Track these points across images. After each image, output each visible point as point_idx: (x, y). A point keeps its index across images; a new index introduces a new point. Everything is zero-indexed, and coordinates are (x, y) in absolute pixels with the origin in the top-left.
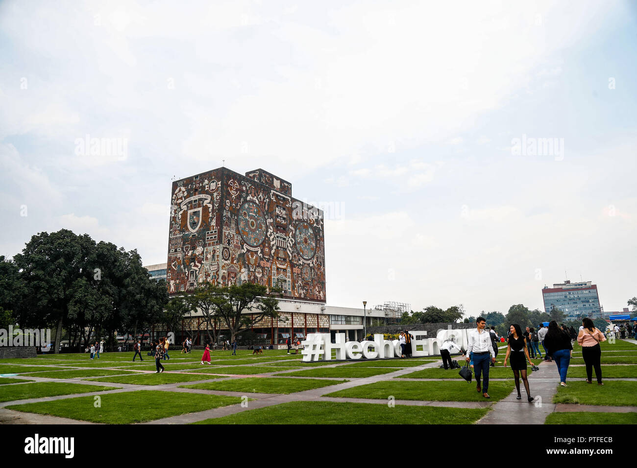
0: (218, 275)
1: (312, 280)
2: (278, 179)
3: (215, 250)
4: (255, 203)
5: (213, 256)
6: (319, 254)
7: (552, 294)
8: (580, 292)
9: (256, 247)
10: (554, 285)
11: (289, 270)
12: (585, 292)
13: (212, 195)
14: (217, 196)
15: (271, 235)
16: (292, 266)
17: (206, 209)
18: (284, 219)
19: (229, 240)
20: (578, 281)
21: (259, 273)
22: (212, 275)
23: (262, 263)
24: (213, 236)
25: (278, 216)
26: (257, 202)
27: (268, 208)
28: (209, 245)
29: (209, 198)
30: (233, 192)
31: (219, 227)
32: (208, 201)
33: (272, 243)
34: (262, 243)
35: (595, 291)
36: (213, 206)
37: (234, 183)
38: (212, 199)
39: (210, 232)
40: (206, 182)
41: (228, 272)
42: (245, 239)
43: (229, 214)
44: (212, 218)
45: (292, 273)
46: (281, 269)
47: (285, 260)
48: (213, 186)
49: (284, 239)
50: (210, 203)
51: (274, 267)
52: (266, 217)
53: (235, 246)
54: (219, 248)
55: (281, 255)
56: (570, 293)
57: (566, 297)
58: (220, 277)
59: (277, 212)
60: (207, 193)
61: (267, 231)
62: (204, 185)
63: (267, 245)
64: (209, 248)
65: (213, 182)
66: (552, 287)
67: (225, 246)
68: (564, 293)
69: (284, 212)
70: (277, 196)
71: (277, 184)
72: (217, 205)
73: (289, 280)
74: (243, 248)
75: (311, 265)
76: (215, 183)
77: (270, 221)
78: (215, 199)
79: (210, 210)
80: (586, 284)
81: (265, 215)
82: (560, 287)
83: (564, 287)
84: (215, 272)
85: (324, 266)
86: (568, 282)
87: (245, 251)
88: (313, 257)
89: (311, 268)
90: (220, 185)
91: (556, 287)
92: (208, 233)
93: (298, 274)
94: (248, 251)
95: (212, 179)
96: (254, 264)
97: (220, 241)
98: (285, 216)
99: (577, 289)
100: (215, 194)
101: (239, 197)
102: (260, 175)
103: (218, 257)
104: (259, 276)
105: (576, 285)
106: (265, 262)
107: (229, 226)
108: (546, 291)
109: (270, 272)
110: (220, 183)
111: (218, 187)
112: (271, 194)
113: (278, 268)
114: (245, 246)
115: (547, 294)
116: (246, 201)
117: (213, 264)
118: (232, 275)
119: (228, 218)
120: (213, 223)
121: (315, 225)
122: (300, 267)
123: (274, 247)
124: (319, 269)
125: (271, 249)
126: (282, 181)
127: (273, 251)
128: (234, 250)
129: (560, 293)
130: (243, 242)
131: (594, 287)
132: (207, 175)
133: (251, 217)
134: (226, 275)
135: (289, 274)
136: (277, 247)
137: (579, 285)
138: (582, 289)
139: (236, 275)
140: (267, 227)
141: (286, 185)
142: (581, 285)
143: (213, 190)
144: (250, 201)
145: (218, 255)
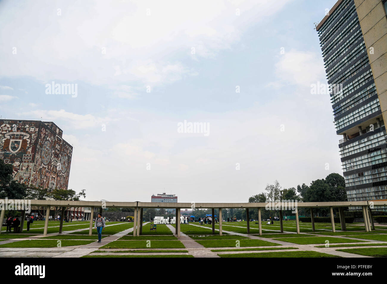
0: (29, 180)
1: (63, 184)
2: (58, 128)
3: (29, 166)
4: (49, 141)
5: (27, 169)
6: (68, 170)
7: (156, 199)
8: (169, 199)
9: (46, 165)
10: (158, 194)
11: (56, 178)
12: (172, 199)
13: (31, 134)
14: (34, 136)
15: (52, 159)
16: (58, 176)
17: (25, 142)
18: (58, 150)
19: (37, 161)
20: (169, 194)
21: (45, 179)
22: (24, 179)
23: (47, 174)
24: (29, 158)
25: (56, 149)
26: (50, 141)
27: (54, 145)
28: (25, 162)
29: (28, 136)
30: (42, 135)
31: (33, 153)
32: (28, 137)
33: (52, 163)
34: (49, 163)
35: (176, 199)
36: (31, 141)
37: (44, 130)
38: (31, 137)
39: (26, 155)
40: (27, 126)
41: (34, 178)
42: (43, 161)
43: (39, 147)
44: (29, 148)
45: (57, 180)
46: (53, 177)
47: (55, 172)
48: (32, 130)
49: (57, 161)
50: (28, 139)
51: (51, 176)
52: (52, 149)
53: (39, 164)
54: (32, 165)
55: (54, 170)
56: (164, 200)
57: (162, 201)
58: (31, 181)
59: (57, 147)
60: (27, 132)
61: (51, 157)
62: (25, 127)
63: (50, 164)
64: (24, 164)
65: (33, 127)
66: (157, 196)
67: (35, 164)
68: (162, 199)
69: (59, 147)
70: (58, 138)
71: (58, 131)
72: (33, 141)
73: (55, 184)
74: (41, 166)
75: (64, 176)
76: (34, 128)
77: (53, 151)
78: (33, 137)
79: (28, 143)
80: (173, 196)
81: (52, 148)
82: (161, 196)
83: (162, 196)
84: (27, 177)
85: (69, 177)
86: (165, 194)
87: (41, 167)
88: (65, 172)
89: (64, 178)
90: (37, 130)
91: (159, 196)
92: (24, 155)
93: (59, 181)
94: (43, 167)
95: (32, 125)
96: (44, 175)
97: (33, 161)
98: (59, 149)
99: (168, 198)
100: (33, 135)
101: (44, 138)
102: (52, 126)
103: (30, 170)
104: (45, 181)
105: (168, 196)
106: (48, 173)
107: (38, 153)
108: (153, 197)
109: (49, 179)
110: (37, 129)
111: (36, 131)
112: (56, 137)
113: (52, 177)
114: (42, 165)
115: (153, 199)
116: (46, 140)
117: (26, 173)
118: (35, 180)
119: (38, 149)
120: (30, 150)
121: (69, 154)
122: (60, 177)
123: (53, 166)
124: (67, 178)
125: (51, 167)
126: (60, 130)
127: (52, 168)
128: (38, 167)
129: (160, 199)
130: (42, 162)
131: (176, 198)
132: (29, 123)
133: (47, 149)
134: (33, 180)
135: (56, 181)
136: (54, 166)
137: (170, 196)
138: (171, 198)
139: (36, 180)
140: (52, 155)
141: (61, 132)
142: (171, 196)
143: (31, 132)
144: (47, 140)
145: (31, 169)
